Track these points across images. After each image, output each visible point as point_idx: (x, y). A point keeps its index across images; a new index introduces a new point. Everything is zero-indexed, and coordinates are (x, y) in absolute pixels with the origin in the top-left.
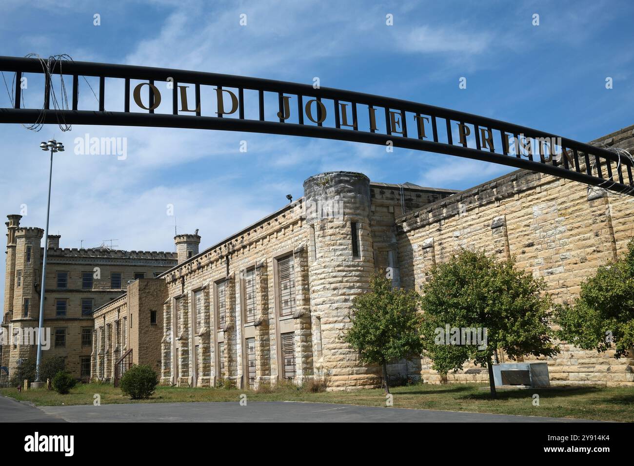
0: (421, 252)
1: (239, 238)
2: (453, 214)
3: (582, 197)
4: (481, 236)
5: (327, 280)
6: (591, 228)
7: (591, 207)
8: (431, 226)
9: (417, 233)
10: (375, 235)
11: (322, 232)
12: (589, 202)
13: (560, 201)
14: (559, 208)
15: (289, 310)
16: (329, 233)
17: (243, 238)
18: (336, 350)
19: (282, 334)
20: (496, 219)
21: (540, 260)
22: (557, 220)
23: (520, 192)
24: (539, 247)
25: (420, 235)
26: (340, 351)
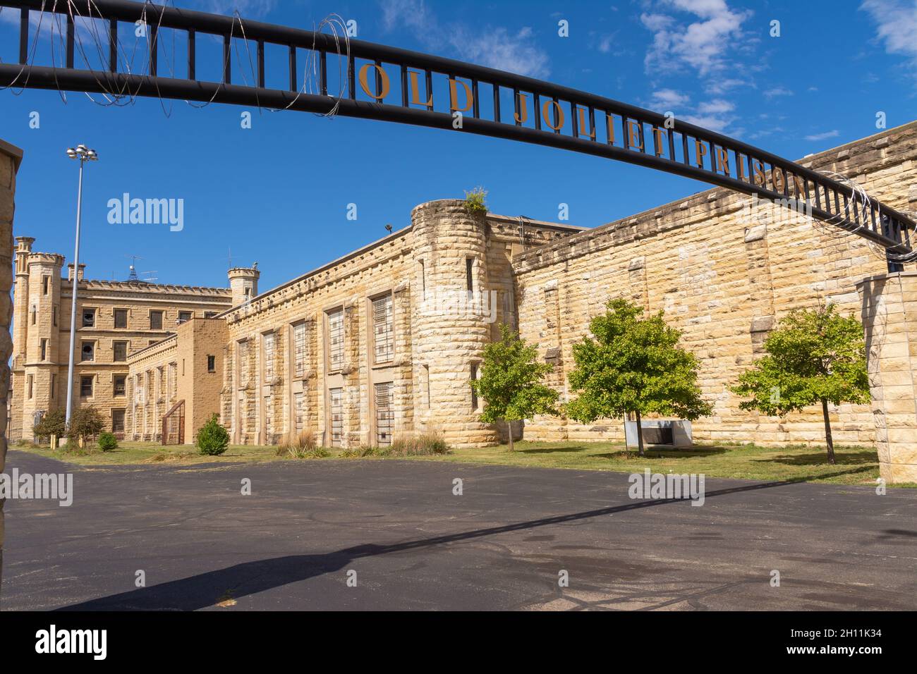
0: (543, 295)
1: (324, 274)
2: (583, 253)
3: (737, 239)
4: (615, 279)
5: (438, 323)
6: (746, 273)
7: (749, 250)
8: (556, 266)
9: (538, 274)
10: (490, 275)
11: (433, 268)
12: (746, 245)
13: (711, 242)
14: (710, 249)
15: (385, 357)
16: (442, 270)
17: (328, 273)
18: (447, 403)
19: (375, 384)
20: (634, 260)
21: (685, 308)
22: (706, 263)
23: (664, 230)
24: (684, 293)
25: (542, 276)
26: (451, 403)
